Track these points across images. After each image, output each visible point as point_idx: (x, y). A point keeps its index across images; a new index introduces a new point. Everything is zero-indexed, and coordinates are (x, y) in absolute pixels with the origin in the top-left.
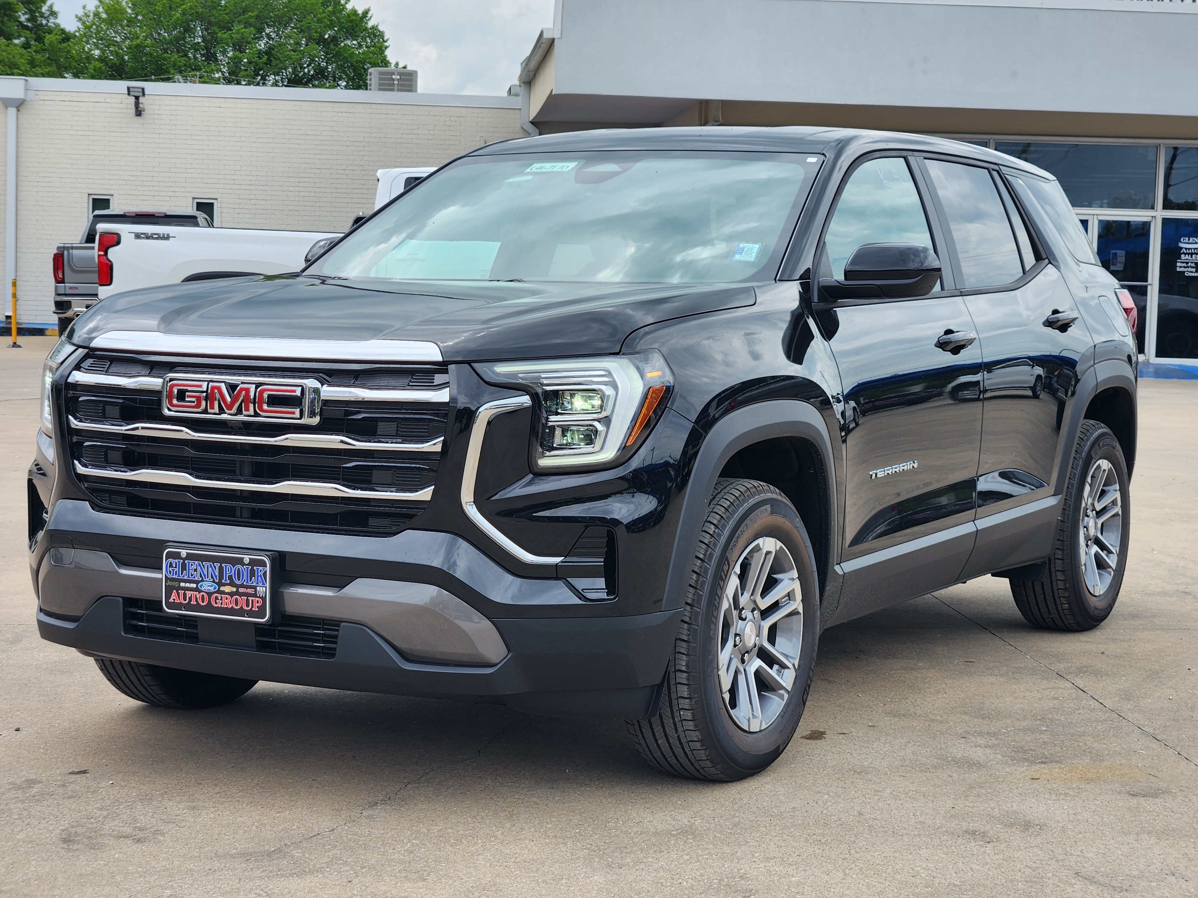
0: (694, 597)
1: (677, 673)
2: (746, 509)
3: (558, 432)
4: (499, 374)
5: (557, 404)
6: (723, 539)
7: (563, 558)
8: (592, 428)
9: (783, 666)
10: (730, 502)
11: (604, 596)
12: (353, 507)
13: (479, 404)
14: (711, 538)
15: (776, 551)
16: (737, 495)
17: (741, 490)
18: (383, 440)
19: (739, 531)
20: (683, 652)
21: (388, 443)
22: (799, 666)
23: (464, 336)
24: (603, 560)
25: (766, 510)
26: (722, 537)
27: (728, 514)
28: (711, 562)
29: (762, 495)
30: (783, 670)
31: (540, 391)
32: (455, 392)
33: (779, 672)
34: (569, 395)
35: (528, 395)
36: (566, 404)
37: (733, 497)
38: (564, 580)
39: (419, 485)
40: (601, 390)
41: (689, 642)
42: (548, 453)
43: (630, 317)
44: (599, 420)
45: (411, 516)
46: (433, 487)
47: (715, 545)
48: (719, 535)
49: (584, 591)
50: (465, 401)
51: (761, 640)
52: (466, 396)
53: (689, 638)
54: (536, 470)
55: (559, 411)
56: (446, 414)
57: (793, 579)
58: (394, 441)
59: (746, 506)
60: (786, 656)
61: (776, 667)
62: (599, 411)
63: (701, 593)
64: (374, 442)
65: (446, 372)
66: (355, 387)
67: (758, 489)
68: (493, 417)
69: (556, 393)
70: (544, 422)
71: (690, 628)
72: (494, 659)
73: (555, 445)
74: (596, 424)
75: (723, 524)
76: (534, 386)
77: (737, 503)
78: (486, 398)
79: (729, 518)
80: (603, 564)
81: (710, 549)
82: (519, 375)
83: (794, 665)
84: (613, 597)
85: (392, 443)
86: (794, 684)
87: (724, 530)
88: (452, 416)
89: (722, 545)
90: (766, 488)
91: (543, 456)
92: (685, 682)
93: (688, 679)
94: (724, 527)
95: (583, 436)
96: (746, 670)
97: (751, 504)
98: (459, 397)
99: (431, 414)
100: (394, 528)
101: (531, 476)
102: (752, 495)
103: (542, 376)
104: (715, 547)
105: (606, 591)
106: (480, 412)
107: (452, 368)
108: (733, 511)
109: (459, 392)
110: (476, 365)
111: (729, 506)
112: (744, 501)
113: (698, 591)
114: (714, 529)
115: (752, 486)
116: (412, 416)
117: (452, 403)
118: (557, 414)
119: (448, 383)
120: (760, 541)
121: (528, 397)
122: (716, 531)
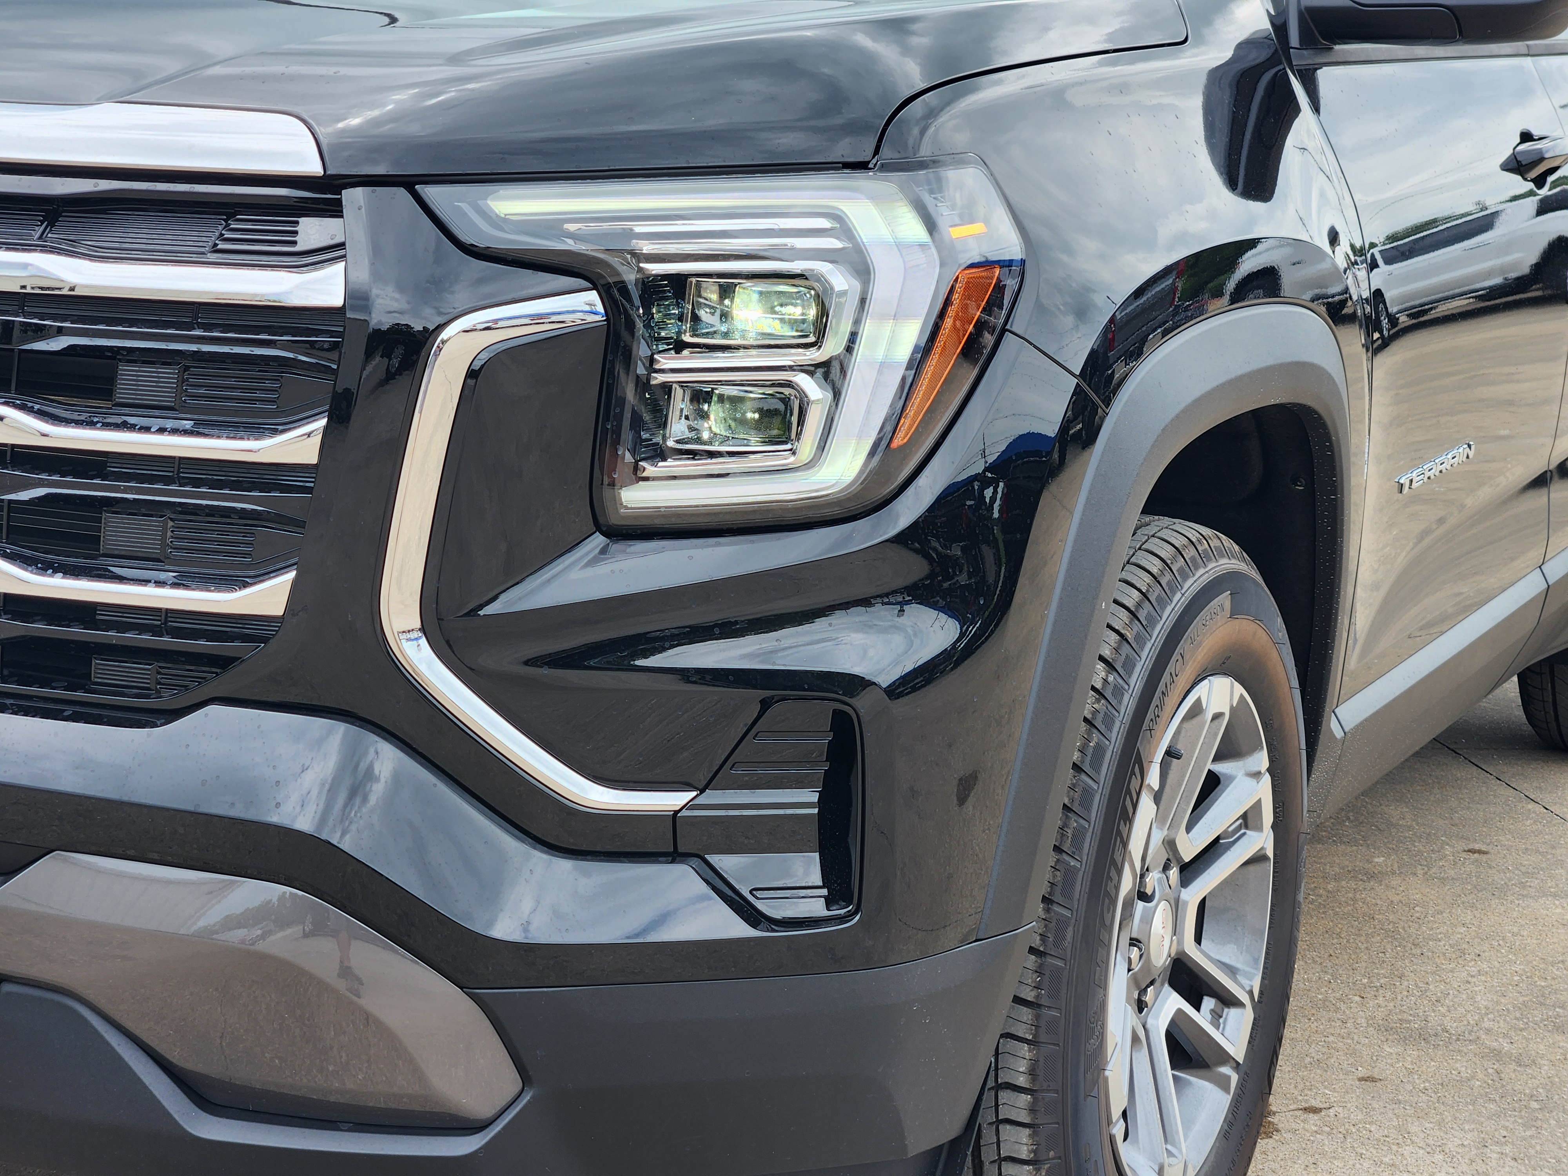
0: (1054, 876)
1: (1001, 1094)
2: (1179, 609)
3: (680, 403)
4: (505, 220)
5: (680, 318)
6: (1129, 703)
7: (694, 794)
8: (787, 391)
9: (1227, 1000)
10: (1139, 590)
11: (816, 907)
12: (39, 628)
13: (440, 314)
14: (1098, 701)
15: (1232, 707)
16: (1155, 571)
17: (1163, 554)
18: (132, 420)
19: (1166, 676)
20: (1020, 1034)
21: (146, 429)
22: (1261, 993)
23: (396, 102)
24: (814, 798)
25: (1222, 606)
26: (1126, 697)
27: (1137, 626)
28: (1098, 772)
29: (1210, 566)
30: (1226, 1010)
31: (630, 277)
32: (362, 275)
33: (1216, 1017)
34: (716, 288)
35: (595, 287)
36: (704, 314)
37: (1147, 578)
38: (696, 862)
39: (248, 566)
40: (819, 278)
41: (1039, 1006)
42: (650, 470)
43: (868, 59)
44: (810, 370)
45: (224, 663)
46: (292, 575)
47: (1109, 721)
48: (1118, 692)
49: (758, 894)
50: (395, 306)
51: (1180, 942)
52: (400, 288)
53: (1037, 997)
54: (614, 520)
55: (687, 338)
56: (335, 346)
57: (1257, 775)
58: (169, 424)
59: (1179, 601)
60: (1232, 971)
61: (1208, 1003)
62: (812, 339)
63: (1073, 863)
64: (107, 426)
65: (334, 210)
66: (45, 249)
67: (1200, 548)
68: (485, 356)
69: (679, 282)
70: (641, 370)
71: (1041, 966)
72: (482, 1109)
73: (670, 443)
74: (803, 381)
75: (1127, 656)
76: (614, 261)
77: (1156, 594)
78: (460, 297)
79: (1140, 640)
80: (816, 811)
81: (1096, 736)
82: (566, 226)
83: (1251, 993)
84: (842, 912)
85: (161, 430)
86: (1249, 1042)
87: (1130, 675)
88: (355, 348)
89: (1127, 720)
90: (1215, 543)
91: (637, 476)
92: (1024, 1118)
93: (1032, 1110)
94: (1129, 665)
95: (757, 416)
96: (1148, 1026)
97: (1189, 595)
98: (375, 291)
99: (285, 346)
100: (167, 700)
101: (599, 540)
102: (1191, 567)
103: (638, 230)
104: (1109, 725)
105: (825, 892)
106: (443, 342)
107: (353, 197)
108: (1149, 617)
109: (377, 276)
110: (431, 193)
111: (1139, 605)
112: (1174, 587)
113: (1067, 858)
114: (1103, 674)
115: (1185, 541)
116: (226, 349)
117: (354, 308)
118: (679, 346)
119: (342, 246)
120: (1201, 691)
121: (593, 296)
122: (1111, 678)
